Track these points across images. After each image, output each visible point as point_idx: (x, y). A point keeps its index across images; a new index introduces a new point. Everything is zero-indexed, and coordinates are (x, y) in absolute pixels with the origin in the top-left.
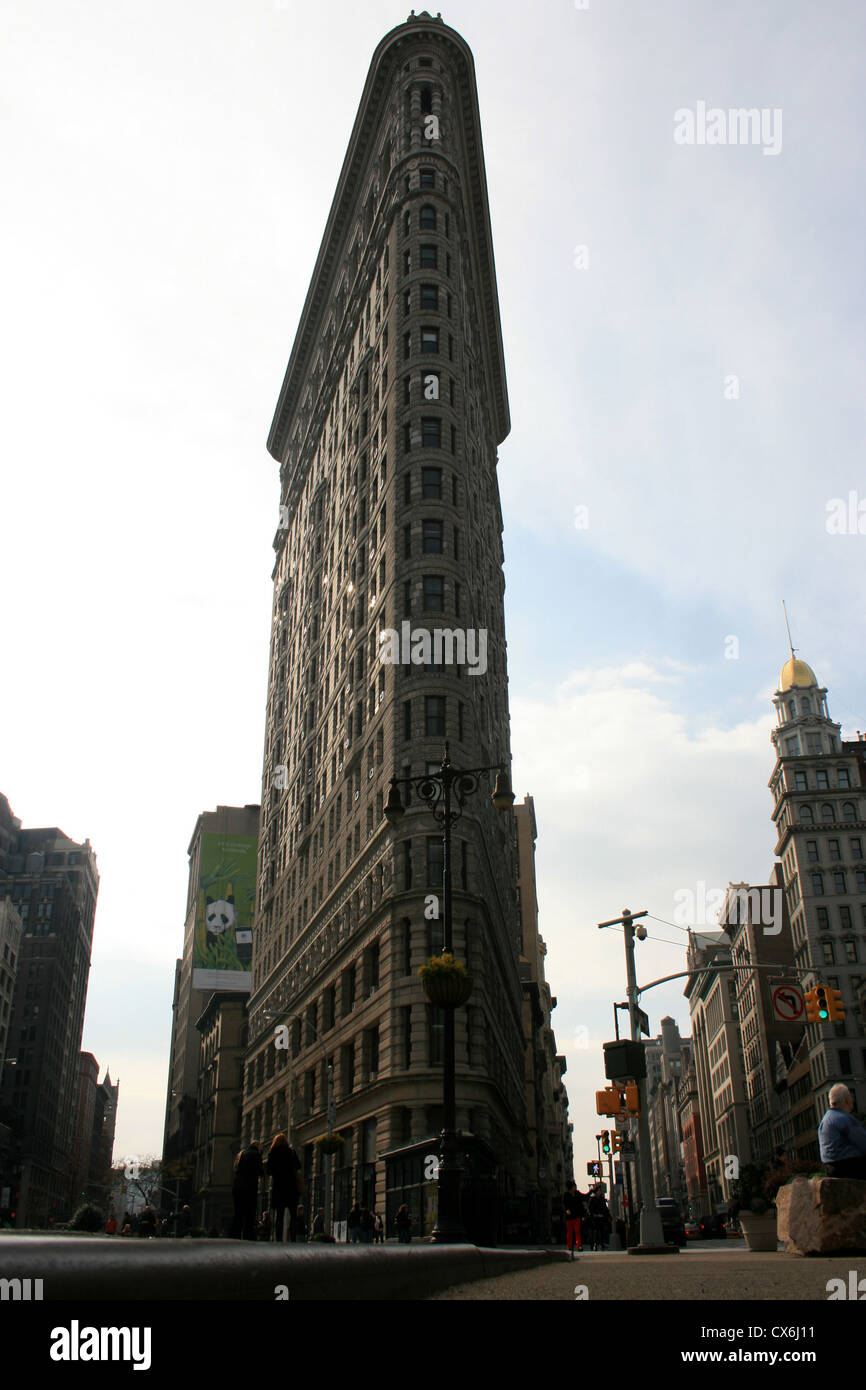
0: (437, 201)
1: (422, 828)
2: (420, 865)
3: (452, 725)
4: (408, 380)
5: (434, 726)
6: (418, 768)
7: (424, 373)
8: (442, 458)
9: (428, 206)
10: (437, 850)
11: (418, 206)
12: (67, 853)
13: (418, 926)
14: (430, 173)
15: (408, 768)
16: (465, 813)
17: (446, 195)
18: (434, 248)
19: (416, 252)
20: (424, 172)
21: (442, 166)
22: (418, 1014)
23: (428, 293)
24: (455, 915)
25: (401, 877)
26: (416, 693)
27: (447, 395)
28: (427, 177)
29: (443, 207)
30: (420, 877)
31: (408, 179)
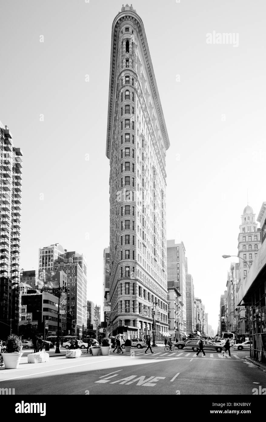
0: (130, 88)
1: (124, 265)
2: (124, 272)
3: (131, 241)
4: (122, 150)
5: (127, 242)
6: (124, 251)
7: (126, 148)
8: (130, 173)
9: (127, 90)
10: (127, 269)
11: (125, 91)
12: (78, 257)
13: (123, 285)
14: (128, 77)
15: (122, 251)
16: (133, 261)
17: (133, 85)
18: (129, 106)
19: (124, 108)
20: (126, 77)
21: (131, 74)
22: (123, 302)
23: (127, 122)
24: (130, 282)
25: (121, 275)
26: (123, 234)
27: (131, 154)
28: (127, 79)
29: (131, 90)
30: (124, 275)
31: (122, 79)
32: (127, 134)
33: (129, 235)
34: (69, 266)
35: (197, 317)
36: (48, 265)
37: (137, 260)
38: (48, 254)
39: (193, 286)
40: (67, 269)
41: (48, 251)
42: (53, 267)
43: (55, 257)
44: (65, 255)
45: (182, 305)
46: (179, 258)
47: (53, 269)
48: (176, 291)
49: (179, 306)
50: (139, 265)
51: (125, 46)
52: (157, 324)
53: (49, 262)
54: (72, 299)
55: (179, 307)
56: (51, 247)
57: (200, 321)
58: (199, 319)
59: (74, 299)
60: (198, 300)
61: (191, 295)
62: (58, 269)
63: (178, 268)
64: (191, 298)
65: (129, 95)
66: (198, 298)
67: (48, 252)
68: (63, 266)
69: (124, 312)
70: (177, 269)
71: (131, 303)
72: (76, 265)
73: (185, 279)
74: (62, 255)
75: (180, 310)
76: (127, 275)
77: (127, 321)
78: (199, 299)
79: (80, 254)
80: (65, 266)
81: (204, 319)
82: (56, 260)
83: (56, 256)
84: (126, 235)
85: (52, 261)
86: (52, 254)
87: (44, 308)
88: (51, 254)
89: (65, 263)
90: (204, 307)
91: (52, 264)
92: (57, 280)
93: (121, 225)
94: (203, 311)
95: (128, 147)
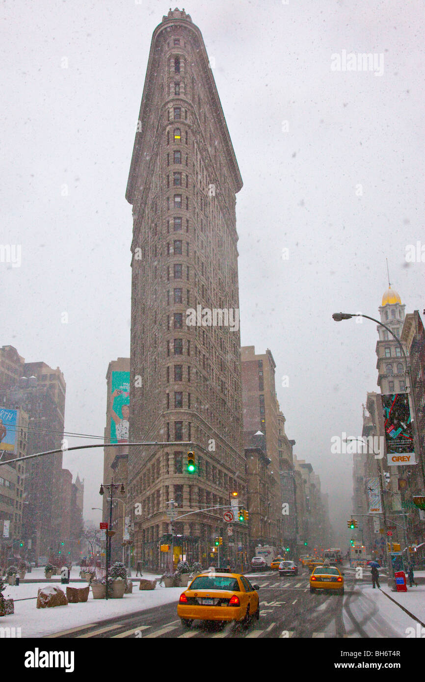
0: (181, 126)
1: (173, 418)
2: (172, 433)
5: (178, 377)
6: (172, 394)
9: (177, 129)
10: (179, 426)
11: (173, 129)
12: (49, 375)
13: (172, 456)
14: (178, 109)
15: (168, 394)
16: (189, 411)
17: (186, 120)
18: (180, 152)
19: (171, 155)
21: (184, 104)
22: (171, 489)
23: (177, 176)
24: (185, 451)
25: (166, 437)
26: (171, 364)
28: (178, 112)
29: (184, 128)
30: (172, 437)
31: (169, 112)
32: (176, 195)
33: (181, 366)
46: (263, 383)
48: (261, 455)
50: (200, 420)
51: (173, 64)
70: (259, 405)
77: (178, 525)
84: (175, 366)
93: (167, 347)
95: (179, 216)
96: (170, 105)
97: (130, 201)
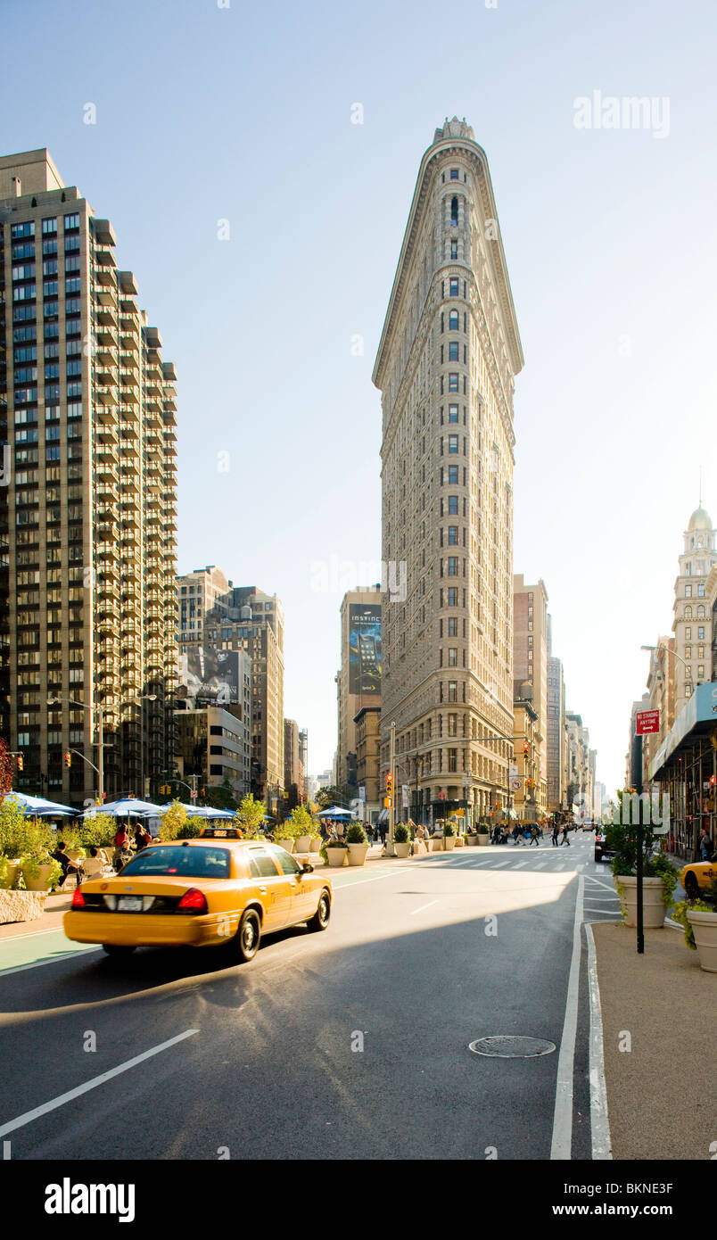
0: (459, 304)
1: (447, 678)
2: (445, 693)
3: (460, 630)
4: (442, 439)
5: (452, 632)
6: (445, 651)
7: (451, 436)
8: (458, 490)
9: (454, 310)
10: (452, 686)
11: (449, 310)
12: (264, 603)
13: (445, 719)
14: (456, 279)
15: (441, 650)
16: (464, 670)
17: (465, 297)
18: (457, 343)
19: (446, 348)
20: (452, 279)
21: (463, 273)
22: (445, 752)
23: (453, 378)
24: (459, 713)
25: (439, 697)
26: (445, 615)
27: (461, 449)
28: (454, 283)
29: (463, 309)
30: (446, 698)
31: (443, 283)
32: (451, 405)
33: (455, 619)
34: (246, 631)
35: (568, 765)
36: (188, 624)
37: (470, 667)
38: (188, 596)
39: (564, 685)
40: (240, 639)
41: (188, 587)
42: (201, 630)
43: (209, 603)
44: (231, 597)
45: (539, 740)
46: (532, 621)
47: (202, 636)
48: (529, 710)
49: (533, 744)
50: (474, 678)
51: (449, 211)
52: (498, 791)
53: (191, 617)
54: (260, 716)
55: (534, 747)
56: (197, 576)
57: (576, 774)
58: (574, 770)
59: (260, 718)
60: (572, 718)
61: (559, 712)
62: (215, 636)
63: (531, 648)
64: (558, 720)
65: (457, 320)
66: (572, 712)
67: (188, 591)
68: (231, 629)
69: (445, 772)
70: (526, 648)
71: (460, 753)
72: (264, 629)
73: (545, 672)
74: (222, 599)
75: (535, 755)
76: (452, 699)
77: (452, 789)
78: (575, 714)
79: (268, 594)
80: (235, 630)
81: (586, 769)
82: (209, 612)
83: (209, 601)
84: (449, 618)
85: (199, 614)
86: (199, 596)
87: (212, 747)
88: (196, 595)
89: (234, 621)
90: (587, 732)
91: (199, 622)
92: (231, 674)
93: (439, 595)
94: (585, 747)
95: (453, 433)
96: (445, 274)
97: (377, 384)
